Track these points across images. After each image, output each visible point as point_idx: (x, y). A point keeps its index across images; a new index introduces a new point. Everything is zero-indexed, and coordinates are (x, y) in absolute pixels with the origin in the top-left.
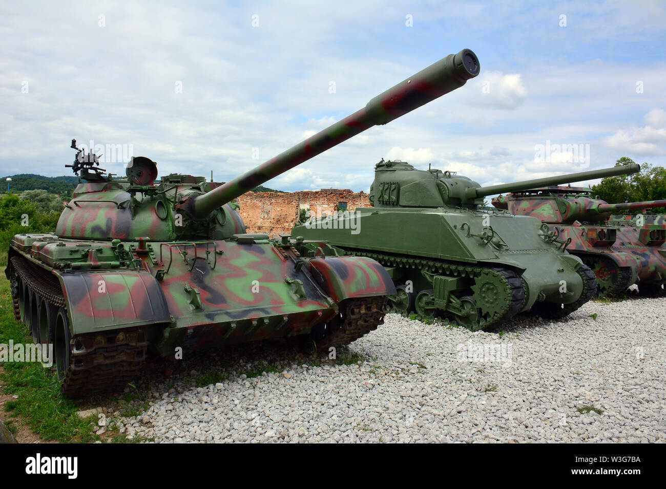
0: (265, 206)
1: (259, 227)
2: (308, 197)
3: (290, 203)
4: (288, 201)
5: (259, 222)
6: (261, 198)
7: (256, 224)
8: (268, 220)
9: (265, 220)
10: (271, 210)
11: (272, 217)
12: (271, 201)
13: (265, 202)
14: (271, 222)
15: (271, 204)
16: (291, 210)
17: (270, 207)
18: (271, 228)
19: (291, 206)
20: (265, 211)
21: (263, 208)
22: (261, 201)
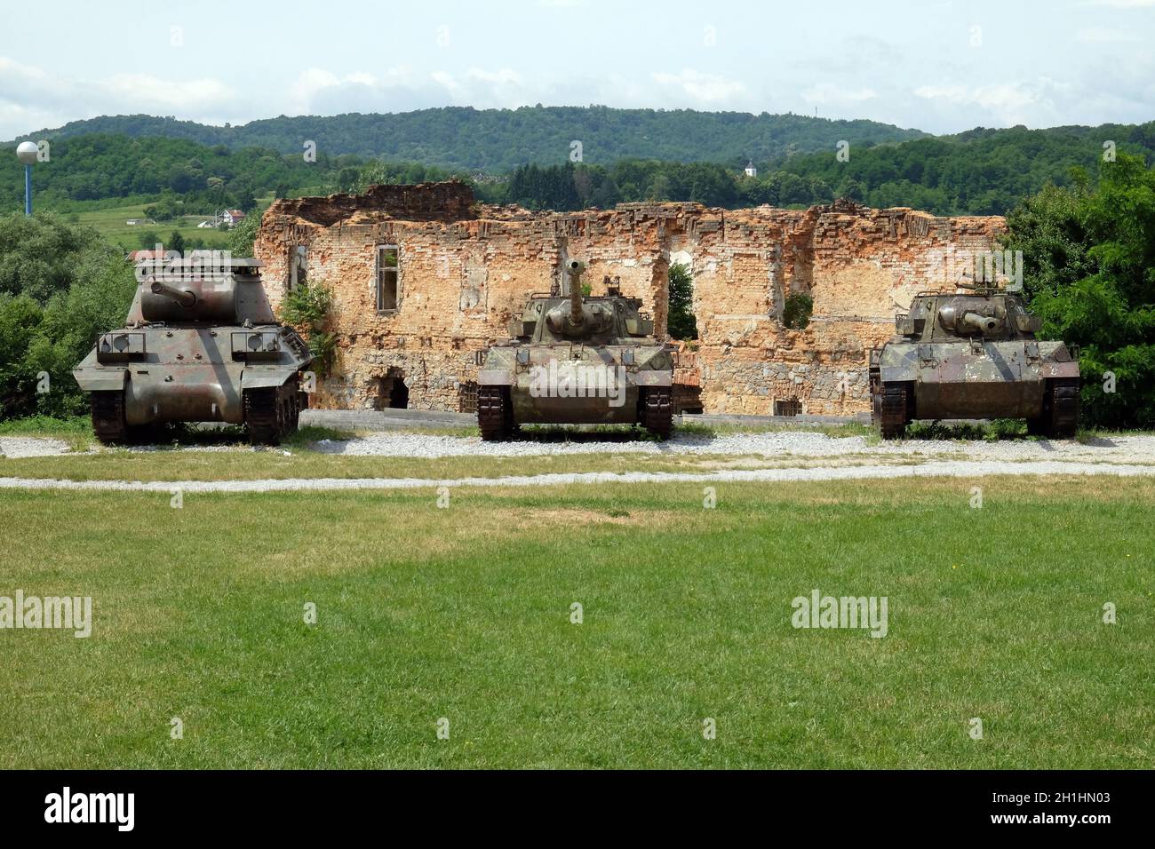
0: (471, 266)
1: (456, 340)
2: (582, 234)
3: (535, 256)
4: (530, 250)
5: (457, 323)
6: (460, 241)
7: (448, 328)
8: (479, 316)
9: (472, 316)
10: (485, 283)
11: (490, 305)
12: (486, 249)
13: (470, 255)
14: (486, 320)
15: (486, 259)
16: (539, 280)
17: (484, 270)
18: (487, 342)
19: (537, 264)
20: (471, 283)
21: (466, 274)
22: (459, 250)
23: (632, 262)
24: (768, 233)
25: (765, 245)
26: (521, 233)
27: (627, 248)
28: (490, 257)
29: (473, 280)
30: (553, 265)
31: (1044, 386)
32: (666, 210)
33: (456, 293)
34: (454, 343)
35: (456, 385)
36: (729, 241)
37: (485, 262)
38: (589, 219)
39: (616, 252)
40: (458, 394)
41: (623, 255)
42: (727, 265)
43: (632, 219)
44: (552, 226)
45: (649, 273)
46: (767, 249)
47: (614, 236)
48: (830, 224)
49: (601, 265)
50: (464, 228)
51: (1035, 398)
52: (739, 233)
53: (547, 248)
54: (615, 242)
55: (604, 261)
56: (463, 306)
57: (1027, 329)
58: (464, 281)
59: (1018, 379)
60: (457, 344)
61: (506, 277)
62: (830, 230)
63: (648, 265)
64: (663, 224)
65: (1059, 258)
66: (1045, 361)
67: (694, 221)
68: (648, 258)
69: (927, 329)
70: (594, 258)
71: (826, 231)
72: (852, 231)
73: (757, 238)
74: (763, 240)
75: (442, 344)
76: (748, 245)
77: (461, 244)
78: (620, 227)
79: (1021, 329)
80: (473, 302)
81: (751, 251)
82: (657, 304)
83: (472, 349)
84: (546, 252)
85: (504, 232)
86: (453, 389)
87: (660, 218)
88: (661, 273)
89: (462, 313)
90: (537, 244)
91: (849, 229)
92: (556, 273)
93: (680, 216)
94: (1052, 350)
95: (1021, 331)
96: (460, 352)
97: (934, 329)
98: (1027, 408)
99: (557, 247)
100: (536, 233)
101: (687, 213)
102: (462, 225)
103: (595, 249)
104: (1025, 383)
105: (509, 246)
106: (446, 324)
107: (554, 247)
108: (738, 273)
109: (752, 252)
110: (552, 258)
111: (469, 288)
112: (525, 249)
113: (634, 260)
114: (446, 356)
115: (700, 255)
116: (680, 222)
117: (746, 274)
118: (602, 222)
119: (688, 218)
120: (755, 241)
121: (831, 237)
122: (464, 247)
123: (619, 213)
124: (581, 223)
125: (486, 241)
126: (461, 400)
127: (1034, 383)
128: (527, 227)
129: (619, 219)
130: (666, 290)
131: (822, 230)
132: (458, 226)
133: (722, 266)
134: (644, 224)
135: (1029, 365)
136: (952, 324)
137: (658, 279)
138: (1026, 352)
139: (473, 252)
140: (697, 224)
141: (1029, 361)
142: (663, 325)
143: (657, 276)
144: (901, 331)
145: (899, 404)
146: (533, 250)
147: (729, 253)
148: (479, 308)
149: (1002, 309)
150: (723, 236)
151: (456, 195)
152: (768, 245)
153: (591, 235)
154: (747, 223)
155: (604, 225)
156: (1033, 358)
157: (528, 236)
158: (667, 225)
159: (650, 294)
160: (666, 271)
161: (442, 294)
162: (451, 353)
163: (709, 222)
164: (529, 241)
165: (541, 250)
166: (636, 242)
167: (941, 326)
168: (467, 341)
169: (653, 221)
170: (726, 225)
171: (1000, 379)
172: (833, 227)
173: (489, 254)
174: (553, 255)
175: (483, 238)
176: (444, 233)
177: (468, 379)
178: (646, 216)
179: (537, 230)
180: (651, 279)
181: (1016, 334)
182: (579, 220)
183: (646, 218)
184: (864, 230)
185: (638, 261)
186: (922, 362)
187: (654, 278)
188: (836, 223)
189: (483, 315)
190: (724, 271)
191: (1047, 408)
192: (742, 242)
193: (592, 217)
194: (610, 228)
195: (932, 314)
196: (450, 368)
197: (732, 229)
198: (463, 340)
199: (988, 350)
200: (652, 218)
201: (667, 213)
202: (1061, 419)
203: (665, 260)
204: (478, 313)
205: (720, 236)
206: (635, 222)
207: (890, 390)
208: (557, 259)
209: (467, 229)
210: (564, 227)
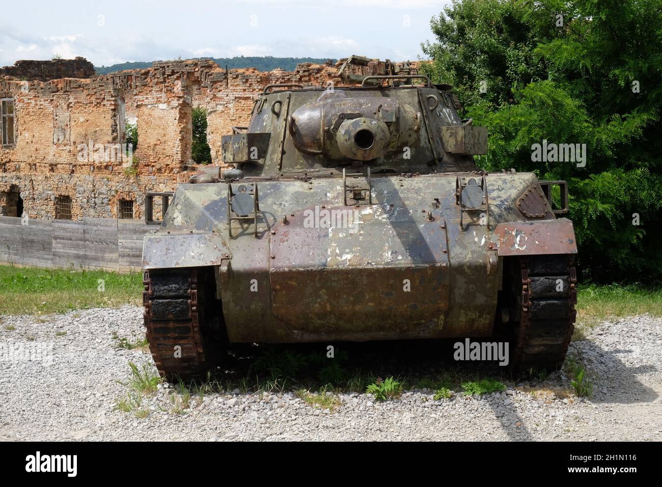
0: (59, 111)
2: (131, 86)
3: (100, 103)
4: (97, 99)
5: (52, 153)
6: (52, 94)
7: (47, 157)
8: (65, 148)
9: (61, 148)
10: (68, 123)
11: (72, 140)
12: (69, 99)
13: (58, 104)
14: (70, 151)
15: (69, 106)
16: (103, 121)
17: (68, 114)
18: (71, 167)
19: (102, 109)
20: (60, 124)
21: (56, 118)
22: (52, 100)
23: (164, 106)
24: (259, 80)
25: (257, 90)
26: (91, 87)
27: (161, 95)
28: (71, 105)
29: (61, 122)
30: (112, 110)
31: (500, 274)
32: (187, 65)
33: (51, 132)
34: (50, 168)
35: (53, 197)
36: (231, 88)
37: (68, 109)
38: (135, 75)
39: (153, 98)
40: (54, 204)
41: (159, 101)
42: (230, 106)
43: (164, 73)
44: (110, 81)
45: (176, 113)
46: (258, 93)
47: (152, 87)
48: (304, 71)
49: (143, 108)
50: (55, 85)
51: (481, 299)
52: (238, 81)
53: (108, 97)
54: (153, 92)
55: (146, 105)
56: (55, 141)
57: (461, 151)
58: (55, 122)
59: (441, 260)
60: (52, 168)
61: (82, 120)
62: (305, 76)
63: (176, 108)
64: (185, 77)
65: (497, 64)
66: (499, 218)
67: (206, 73)
68: (175, 103)
69: (274, 152)
70: (139, 103)
71: (301, 77)
72: (321, 76)
73: (251, 84)
74: (256, 86)
75: (43, 168)
76: (245, 90)
77: (53, 96)
78: (156, 80)
79: (450, 150)
80: (61, 138)
81: (247, 94)
82: (183, 137)
83: (61, 172)
84: (108, 100)
85: (80, 86)
86: (51, 201)
87: (183, 72)
88: (186, 114)
89: (55, 146)
90: (101, 94)
91: (318, 75)
92: (115, 116)
93: (197, 69)
94: (513, 193)
95: (449, 154)
96: (54, 174)
97: (283, 153)
98: (463, 318)
99: (115, 96)
100: (100, 86)
101: (202, 67)
102: (53, 83)
103: (140, 97)
104: (459, 269)
105: (83, 96)
106: (45, 154)
107: (112, 96)
108: (238, 112)
109: (248, 96)
110: (111, 104)
111: (58, 128)
112: (93, 99)
113: (166, 104)
114: (46, 177)
115: (211, 99)
116: (197, 74)
117: (244, 112)
118: (143, 77)
119: (202, 71)
120: (250, 87)
121: (306, 81)
122: (55, 98)
123: (155, 70)
124: (129, 77)
125: (69, 93)
126: (56, 208)
127: (478, 269)
128: (94, 83)
129: (155, 74)
130: (190, 126)
131: (298, 76)
132: (50, 83)
133: (227, 107)
134: (172, 77)
135: (466, 229)
136: (315, 141)
137: (183, 118)
138: (459, 198)
139: (60, 101)
140: (209, 75)
141: (467, 220)
142: (188, 153)
143: (183, 116)
144: (230, 157)
145: (182, 317)
146: (98, 99)
147: (231, 97)
148: (66, 142)
149: (411, 111)
150: (227, 84)
151: (82, 68)
152: (260, 90)
153: (137, 86)
154: (244, 73)
155: (145, 78)
156: (474, 213)
157: (95, 88)
158: (188, 77)
159: (177, 130)
160: (189, 111)
161: (42, 132)
162: (48, 174)
163: (217, 74)
164: (96, 93)
165: (104, 98)
166: (167, 90)
167: (296, 146)
168: (59, 166)
169: (178, 75)
170: (229, 76)
171: (403, 260)
172: (307, 73)
173: (71, 103)
174: (112, 102)
175: (67, 91)
176: (42, 89)
177: (60, 193)
178: (173, 71)
179: (101, 84)
180: (177, 118)
181: (440, 160)
182: (128, 76)
183: (173, 73)
184: (329, 75)
185: (168, 105)
186: (235, 225)
187: (180, 117)
188: (308, 71)
189: (68, 147)
190: (229, 111)
191: (506, 318)
192: (241, 88)
193: (137, 73)
194: (149, 81)
195: (281, 123)
196: (48, 185)
197: (234, 78)
198: (56, 165)
199: (380, 194)
200: (178, 72)
201: (188, 68)
202: (535, 342)
203: (188, 104)
204: (65, 146)
205: (225, 84)
206: (166, 76)
207: (163, 289)
208: (115, 105)
209: (57, 85)
210: (118, 81)
